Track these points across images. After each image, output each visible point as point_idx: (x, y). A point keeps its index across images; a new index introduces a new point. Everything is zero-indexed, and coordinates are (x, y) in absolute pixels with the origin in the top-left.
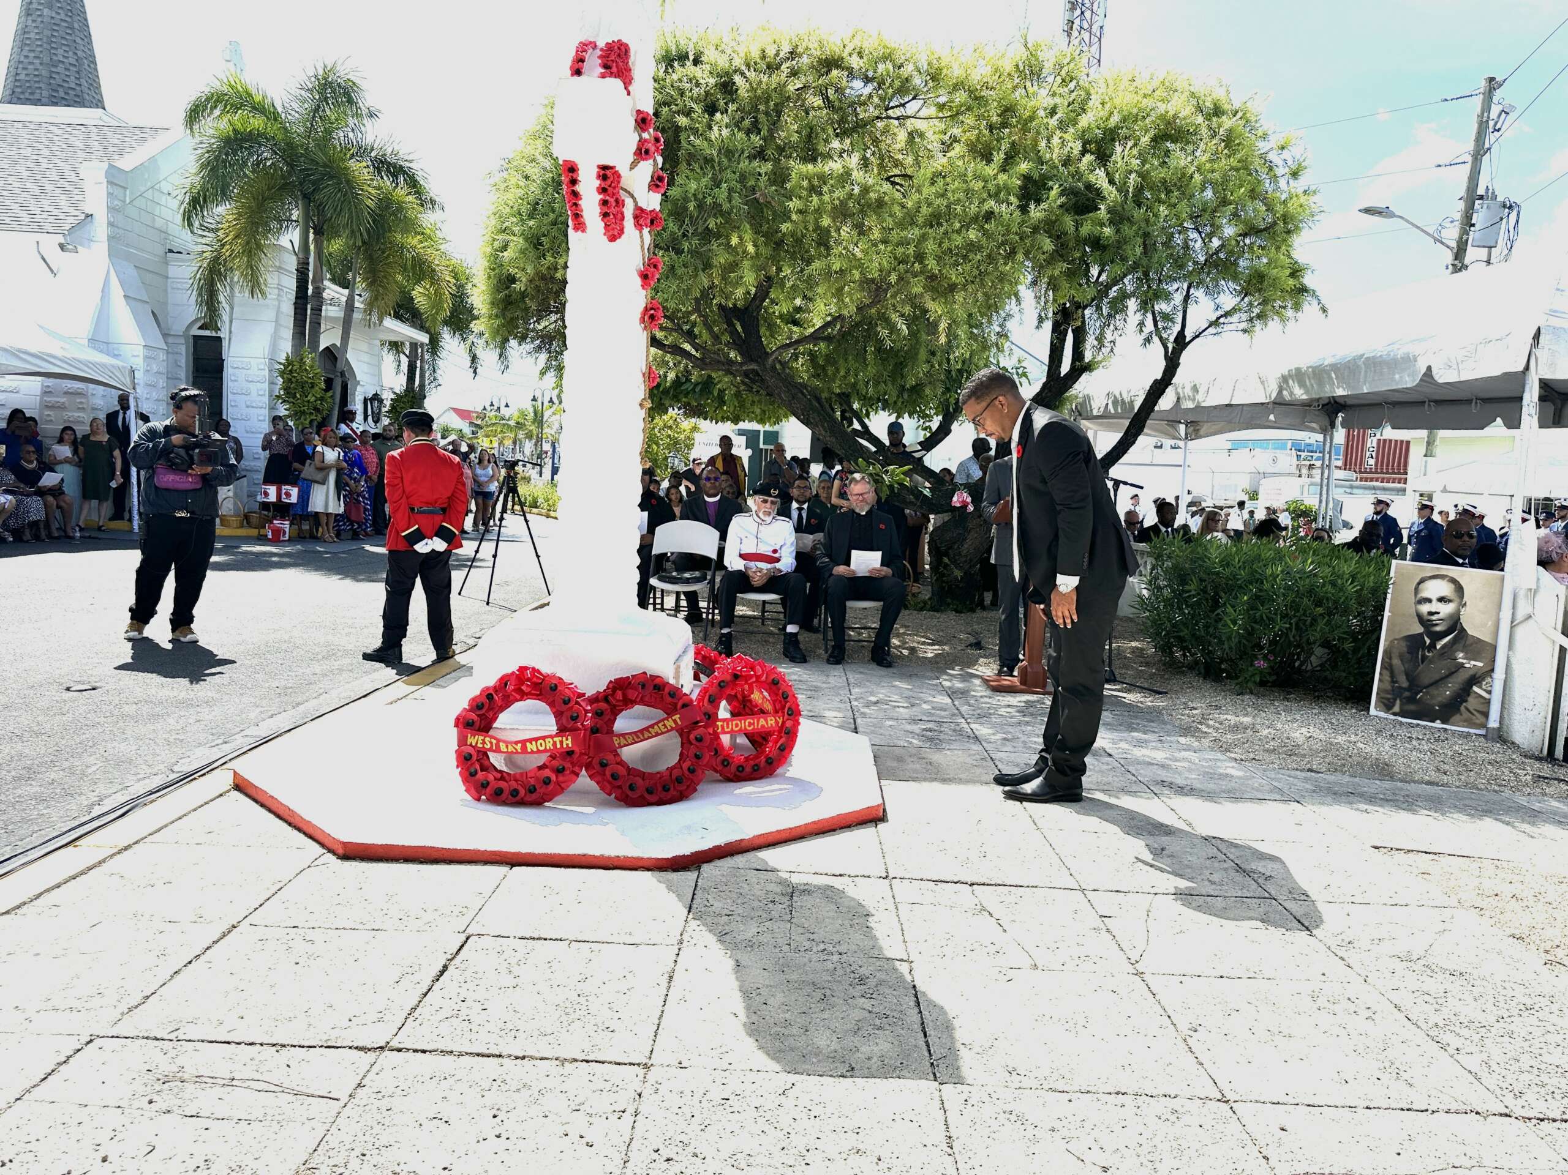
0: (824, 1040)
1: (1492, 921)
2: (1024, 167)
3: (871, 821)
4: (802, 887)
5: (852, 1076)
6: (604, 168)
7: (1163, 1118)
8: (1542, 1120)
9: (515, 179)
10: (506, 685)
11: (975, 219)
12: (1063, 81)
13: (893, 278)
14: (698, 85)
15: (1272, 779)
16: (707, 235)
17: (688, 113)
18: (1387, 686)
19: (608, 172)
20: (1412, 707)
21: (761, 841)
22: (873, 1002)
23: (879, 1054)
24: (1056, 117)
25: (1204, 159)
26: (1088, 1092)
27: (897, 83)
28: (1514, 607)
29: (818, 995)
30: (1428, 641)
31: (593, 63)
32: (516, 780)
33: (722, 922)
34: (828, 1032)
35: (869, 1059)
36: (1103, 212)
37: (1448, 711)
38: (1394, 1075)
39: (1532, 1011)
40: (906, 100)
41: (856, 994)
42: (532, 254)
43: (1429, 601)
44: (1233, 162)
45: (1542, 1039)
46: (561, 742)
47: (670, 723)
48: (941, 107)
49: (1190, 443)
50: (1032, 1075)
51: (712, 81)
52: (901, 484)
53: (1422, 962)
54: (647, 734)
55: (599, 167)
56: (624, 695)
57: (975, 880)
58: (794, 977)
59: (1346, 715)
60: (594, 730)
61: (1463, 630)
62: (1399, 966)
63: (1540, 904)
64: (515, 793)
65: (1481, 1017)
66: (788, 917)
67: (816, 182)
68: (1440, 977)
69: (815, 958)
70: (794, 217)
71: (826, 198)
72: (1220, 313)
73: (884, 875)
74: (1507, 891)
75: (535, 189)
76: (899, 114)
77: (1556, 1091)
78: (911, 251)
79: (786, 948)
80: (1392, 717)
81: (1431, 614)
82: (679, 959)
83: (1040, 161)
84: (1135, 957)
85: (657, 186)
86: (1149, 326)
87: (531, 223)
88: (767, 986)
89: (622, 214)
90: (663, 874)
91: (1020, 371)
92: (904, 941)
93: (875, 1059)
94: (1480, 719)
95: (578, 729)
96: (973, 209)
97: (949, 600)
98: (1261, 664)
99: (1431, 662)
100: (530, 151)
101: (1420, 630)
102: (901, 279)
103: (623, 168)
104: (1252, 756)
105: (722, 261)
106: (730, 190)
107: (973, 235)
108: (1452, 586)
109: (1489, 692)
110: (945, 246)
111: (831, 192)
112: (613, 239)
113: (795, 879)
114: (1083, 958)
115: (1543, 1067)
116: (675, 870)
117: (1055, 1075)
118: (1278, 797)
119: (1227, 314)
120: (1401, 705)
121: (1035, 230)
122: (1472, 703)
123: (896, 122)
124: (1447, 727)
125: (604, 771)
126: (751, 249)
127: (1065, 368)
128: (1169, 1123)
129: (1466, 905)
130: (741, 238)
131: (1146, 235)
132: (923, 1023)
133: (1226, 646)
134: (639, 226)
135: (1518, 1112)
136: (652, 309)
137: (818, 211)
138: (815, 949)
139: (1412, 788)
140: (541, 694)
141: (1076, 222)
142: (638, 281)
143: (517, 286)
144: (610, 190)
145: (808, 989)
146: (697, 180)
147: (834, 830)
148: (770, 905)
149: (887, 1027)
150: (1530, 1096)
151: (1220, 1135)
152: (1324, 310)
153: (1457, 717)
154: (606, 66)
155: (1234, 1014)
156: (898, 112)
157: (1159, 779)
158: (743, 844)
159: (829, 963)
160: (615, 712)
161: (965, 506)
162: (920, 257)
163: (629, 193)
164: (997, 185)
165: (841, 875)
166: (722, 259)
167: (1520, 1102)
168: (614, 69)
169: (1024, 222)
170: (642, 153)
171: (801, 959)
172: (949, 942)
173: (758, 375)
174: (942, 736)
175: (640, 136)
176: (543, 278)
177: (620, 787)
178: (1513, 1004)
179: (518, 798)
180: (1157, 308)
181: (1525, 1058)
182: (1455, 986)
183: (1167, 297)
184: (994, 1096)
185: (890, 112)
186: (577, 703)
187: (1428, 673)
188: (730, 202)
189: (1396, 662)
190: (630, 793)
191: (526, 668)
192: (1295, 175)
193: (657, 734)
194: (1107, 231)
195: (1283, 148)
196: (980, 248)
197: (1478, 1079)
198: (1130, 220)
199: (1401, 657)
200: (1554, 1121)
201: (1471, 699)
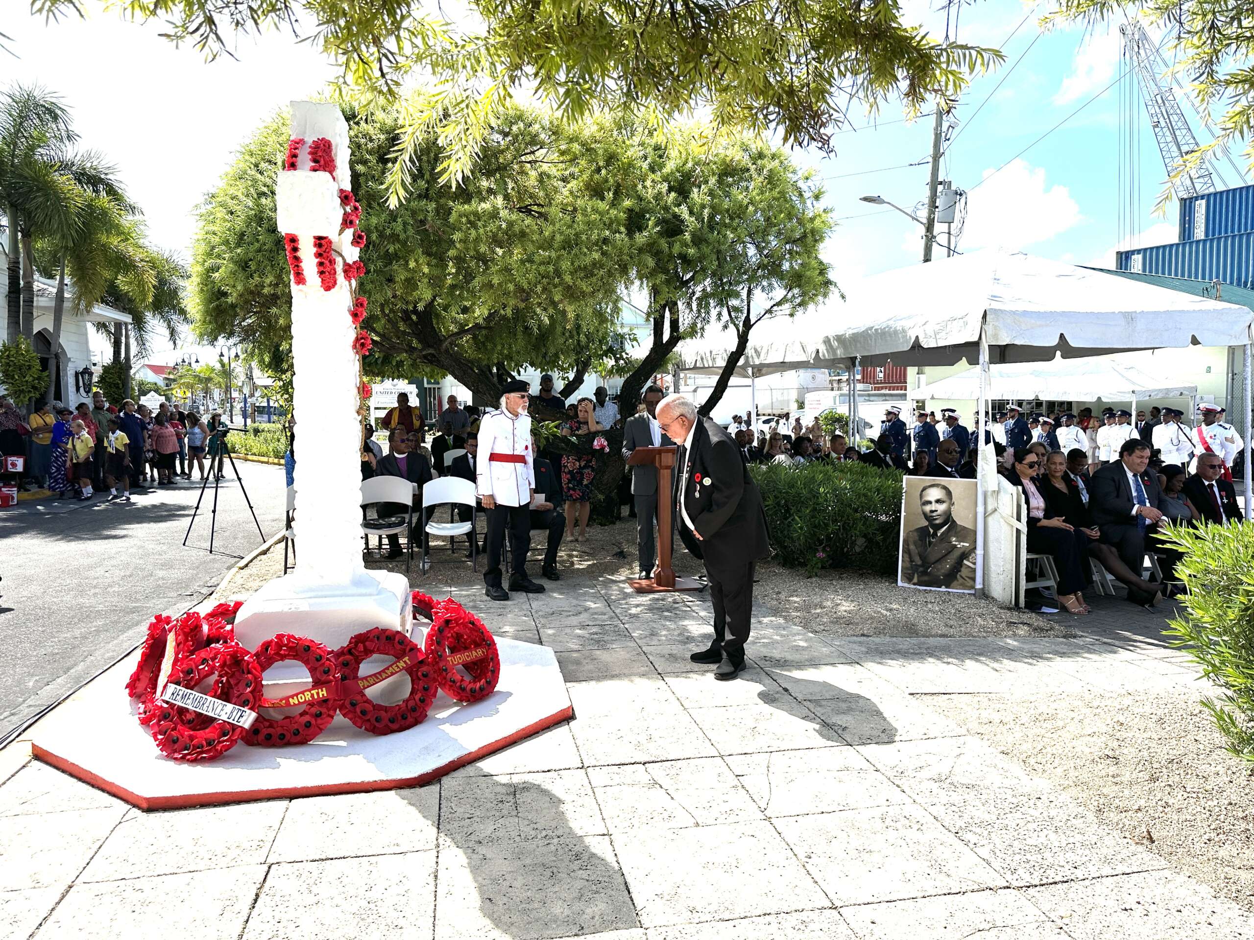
0: (558, 909)
1: (989, 743)
2: (627, 203)
3: (564, 720)
4: (521, 786)
5: (583, 934)
6: (319, 238)
7: (797, 928)
8: (1029, 887)
9: (221, 213)
10: (267, 650)
11: (596, 243)
12: (649, 132)
13: (539, 289)
14: (371, 140)
15: (839, 646)
16: (389, 258)
17: (364, 162)
18: (908, 565)
19: (323, 242)
20: (926, 578)
21: (485, 751)
22: (588, 872)
23: (599, 913)
24: (647, 162)
25: (754, 193)
26: (745, 917)
27: (528, 138)
28: (985, 503)
29: (548, 873)
30: (932, 531)
31: (305, 158)
32: (282, 727)
33: (466, 825)
34: (560, 902)
35: (593, 918)
36: (687, 236)
37: (949, 579)
38: (938, 870)
39: (1018, 808)
40: (535, 148)
41: (575, 868)
42: (241, 275)
43: (930, 503)
44: (775, 193)
45: (1025, 828)
46: (318, 694)
47: (401, 664)
48: (563, 153)
49: (756, 380)
50: (706, 911)
51: (382, 137)
52: (555, 436)
53: (948, 781)
54: (384, 675)
55: (315, 237)
56: (365, 647)
57: (647, 760)
58: (528, 861)
59: (881, 587)
60: (344, 678)
61: (954, 521)
62: (934, 786)
63: (1017, 726)
64: (282, 737)
65: (987, 817)
66: (515, 813)
67: (472, 218)
68: (960, 790)
69: (541, 843)
70: (458, 245)
71: (481, 231)
72: (773, 303)
73: (580, 766)
74: (996, 718)
75: (239, 223)
76: (530, 159)
77: (1036, 865)
78: (551, 268)
79: (517, 839)
80: (913, 586)
81: (932, 511)
82: (440, 860)
83: (640, 199)
84: (763, 806)
85: (358, 243)
86: (725, 316)
87: (239, 251)
88: (510, 872)
89: (335, 270)
90: (412, 790)
91: (632, 337)
92: (603, 819)
93: (597, 918)
94: (971, 583)
95: (331, 681)
96: (594, 237)
97: (595, 517)
98: (821, 555)
99: (935, 545)
100: (232, 191)
101: (926, 523)
102: (544, 289)
103: (333, 235)
104: (822, 627)
105: (403, 278)
106: (405, 224)
107: (596, 256)
108: (944, 491)
109: (974, 564)
110: (576, 264)
111: (484, 226)
112: (328, 289)
113: (516, 779)
114: (729, 812)
115: (1027, 848)
116: (421, 786)
117: (722, 908)
118: (844, 661)
119: (779, 304)
120: (918, 577)
121: (640, 250)
122: (964, 572)
123: (529, 165)
124: (950, 590)
125: (355, 709)
126: (426, 270)
127: (666, 336)
128: (801, 931)
129: (972, 732)
130: (416, 261)
131: (719, 252)
132: (626, 883)
133: (797, 544)
134: (348, 277)
135: (1015, 884)
136: (362, 338)
137: (477, 240)
138: (539, 837)
139: (932, 641)
140: (297, 655)
141: (669, 243)
142: (350, 319)
143: (230, 300)
144: (325, 255)
145: (540, 870)
146: (378, 216)
147: (537, 733)
148: (500, 805)
149: (601, 890)
150: (1021, 871)
151: (834, 934)
152: (843, 297)
153: (955, 583)
154: (315, 161)
155: (834, 840)
156: (530, 158)
157: (762, 655)
158: (471, 756)
159: (552, 846)
160: (358, 662)
161: (603, 448)
162: (558, 273)
163: (338, 253)
164: (610, 218)
165: (549, 771)
166: (401, 276)
167: (1015, 876)
168: (322, 162)
169: (632, 246)
170: (347, 222)
171: (531, 846)
172: (635, 814)
173: (435, 356)
174: (606, 638)
175: (344, 209)
176: (252, 292)
177: (369, 720)
178: (1006, 804)
179: (285, 740)
180: (730, 303)
181: (1016, 843)
182: (971, 796)
183: (737, 295)
184: (683, 932)
185: (523, 158)
186: (328, 659)
187: (934, 554)
188: (405, 232)
189: (912, 547)
190: (377, 724)
191: (282, 636)
192: (817, 197)
193: (392, 674)
194: (691, 251)
195: (807, 179)
196: (602, 266)
197: (989, 864)
198: (706, 241)
199: (915, 543)
200: (1036, 886)
201: (963, 569)
